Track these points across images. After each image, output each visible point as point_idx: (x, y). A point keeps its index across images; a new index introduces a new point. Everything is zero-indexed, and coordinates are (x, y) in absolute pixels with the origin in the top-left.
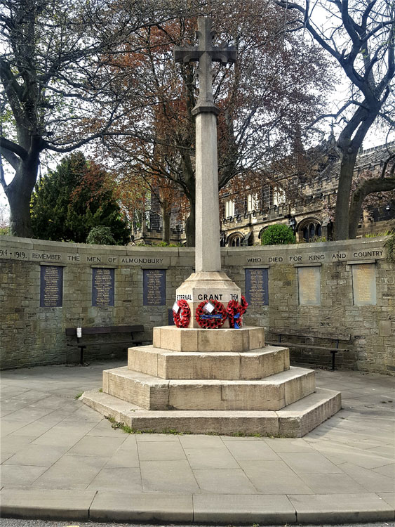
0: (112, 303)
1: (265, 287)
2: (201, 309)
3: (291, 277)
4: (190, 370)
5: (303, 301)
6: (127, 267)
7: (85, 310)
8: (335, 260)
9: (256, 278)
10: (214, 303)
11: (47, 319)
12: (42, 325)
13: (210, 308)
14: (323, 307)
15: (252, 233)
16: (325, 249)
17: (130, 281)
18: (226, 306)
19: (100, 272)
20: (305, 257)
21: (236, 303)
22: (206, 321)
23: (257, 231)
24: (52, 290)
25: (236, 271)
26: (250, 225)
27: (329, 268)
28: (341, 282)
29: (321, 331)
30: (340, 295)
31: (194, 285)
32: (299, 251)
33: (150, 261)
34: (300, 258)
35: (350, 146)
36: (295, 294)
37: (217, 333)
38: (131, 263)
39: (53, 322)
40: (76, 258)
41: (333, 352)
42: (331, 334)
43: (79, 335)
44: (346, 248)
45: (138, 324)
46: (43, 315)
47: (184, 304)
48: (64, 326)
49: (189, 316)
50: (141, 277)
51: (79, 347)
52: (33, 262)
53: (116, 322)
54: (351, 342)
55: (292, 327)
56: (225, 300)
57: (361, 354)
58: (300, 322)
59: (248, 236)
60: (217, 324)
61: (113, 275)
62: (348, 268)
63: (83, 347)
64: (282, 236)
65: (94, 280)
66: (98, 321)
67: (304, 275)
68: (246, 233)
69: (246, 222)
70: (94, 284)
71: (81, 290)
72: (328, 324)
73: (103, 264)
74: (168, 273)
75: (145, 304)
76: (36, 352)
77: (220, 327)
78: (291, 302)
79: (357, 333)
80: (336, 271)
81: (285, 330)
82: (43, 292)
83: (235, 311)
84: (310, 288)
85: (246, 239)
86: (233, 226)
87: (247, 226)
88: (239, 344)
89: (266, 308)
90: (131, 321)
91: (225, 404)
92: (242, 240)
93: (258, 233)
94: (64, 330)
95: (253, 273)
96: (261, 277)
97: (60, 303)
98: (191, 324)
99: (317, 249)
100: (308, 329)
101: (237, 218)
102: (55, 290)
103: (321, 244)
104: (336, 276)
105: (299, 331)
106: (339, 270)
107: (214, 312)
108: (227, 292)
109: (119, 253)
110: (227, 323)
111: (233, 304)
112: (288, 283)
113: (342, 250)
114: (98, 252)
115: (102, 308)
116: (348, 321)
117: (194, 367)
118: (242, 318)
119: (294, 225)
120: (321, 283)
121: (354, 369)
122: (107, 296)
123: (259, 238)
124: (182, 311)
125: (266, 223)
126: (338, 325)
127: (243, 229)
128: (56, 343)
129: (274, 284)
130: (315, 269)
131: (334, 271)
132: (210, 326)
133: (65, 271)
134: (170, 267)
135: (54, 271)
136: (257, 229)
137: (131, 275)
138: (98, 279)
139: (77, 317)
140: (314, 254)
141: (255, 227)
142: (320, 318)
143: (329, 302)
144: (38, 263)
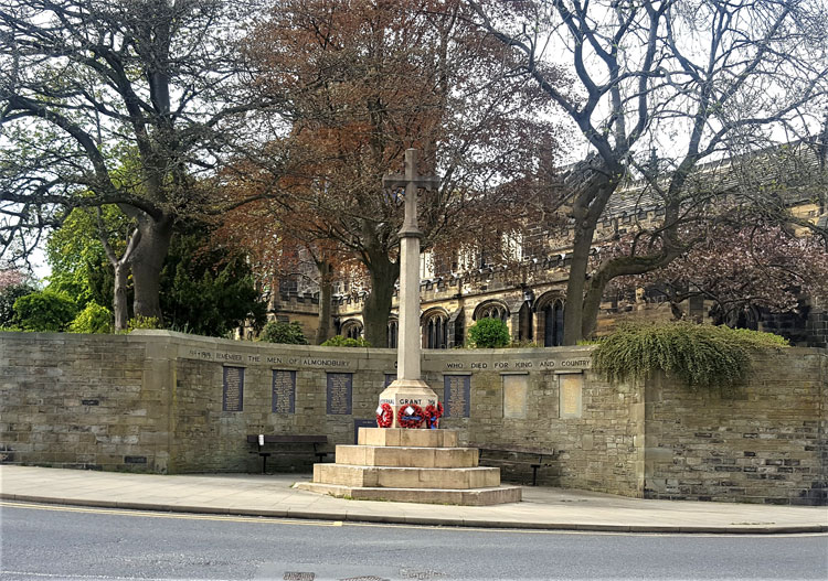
0: (292, 410)
1: (467, 396)
2: (402, 411)
3: (495, 386)
4: (394, 460)
5: (507, 414)
6: (308, 369)
7: (265, 416)
8: (543, 368)
9: (456, 387)
10: (414, 407)
11: (228, 425)
12: (224, 430)
13: (410, 411)
14: (529, 420)
15: (463, 310)
16: (532, 356)
17: (312, 386)
18: (424, 410)
19: (280, 375)
20: (512, 364)
21: (433, 407)
22: (406, 422)
23: (470, 308)
24: (233, 393)
25: (433, 378)
26: (460, 297)
27: (537, 377)
28: (548, 393)
29: (524, 447)
30: (546, 407)
31: (396, 391)
32: (505, 357)
33: (334, 363)
34: (506, 365)
35: (586, 219)
36: (500, 405)
37: (416, 432)
38: (314, 366)
39: (234, 427)
40: (257, 359)
41: (535, 467)
42: (535, 449)
43: (262, 443)
44: (553, 356)
45: (320, 434)
46: (225, 420)
47: (387, 408)
48: (244, 433)
49: (391, 418)
50: (324, 381)
51: (261, 455)
52: (217, 363)
53: (296, 431)
54: (555, 457)
55: (495, 441)
56: (424, 404)
57: (564, 470)
58: (503, 436)
59: (456, 315)
60: (417, 425)
61: (294, 378)
62: (555, 377)
63: (265, 455)
64: (492, 334)
65: (274, 384)
66: (277, 429)
67: (510, 383)
68: (453, 310)
69: (453, 291)
70: (274, 389)
71: (261, 394)
72: (533, 438)
73: (282, 366)
74: (356, 377)
75: (329, 411)
76: (218, 459)
77: (418, 427)
78: (495, 414)
79: (561, 447)
80: (544, 380)
81: (487, 445)
82: (225, 396)
83: (432, 415)
84: (516, 399)
85: (452, 319)
86: (432, 296)
87: (454, 298)
88: (435, 441)
89: (466, 421)
90: (313, 431)
91: (422, 484)
92: (446, 321)
93: (472, 311)
94: (245, 437)
95: (453, 380)
96: (462, 385)
97: (240, 408)
98: (394, 426)
99: (524, 356)
100: (512, 444)
101: (438, 284)
102: (236, 393)
103: (529, 350)
104: (543, 386)
105: (500, 446)
106: (546, 379)
107: (413, 415)
108: (425, 397)
109: (302, 354)
110: (425, 424)
111: (430, 408)
112: (492, 393)
113: (551, 358)
114: (279, 352)
115: (282, 416)
116: (552, 435)
117: (397, 458)
118: (438, 421)
119: (531, 301)
120: (528, 393)
121: (558, 485)
122: (287, 402)
123: (474, 319)
124: (385, 413)
125: (486, 294)
126: (543, 439)
127: (447, 303)
128: (237, 451)
129: (476, 394)
130: (521, 378)
131: (541, 380)
132: (411, 426)
133: (246, 372)
134: (357, 371)
135: (236, 372)
136: (471, 304)
137: (314, 379)
138: (278, 382)
139: (257, 423)
140: (522, 361)
141: (467, 301)
142: (526, 432)
143: (535, 415)
144: (222, 364)
